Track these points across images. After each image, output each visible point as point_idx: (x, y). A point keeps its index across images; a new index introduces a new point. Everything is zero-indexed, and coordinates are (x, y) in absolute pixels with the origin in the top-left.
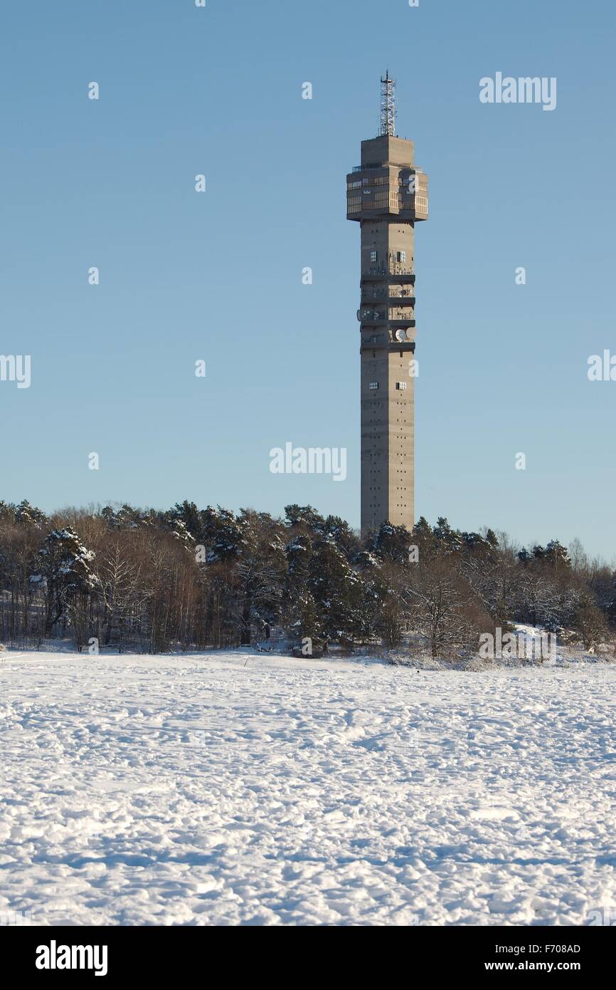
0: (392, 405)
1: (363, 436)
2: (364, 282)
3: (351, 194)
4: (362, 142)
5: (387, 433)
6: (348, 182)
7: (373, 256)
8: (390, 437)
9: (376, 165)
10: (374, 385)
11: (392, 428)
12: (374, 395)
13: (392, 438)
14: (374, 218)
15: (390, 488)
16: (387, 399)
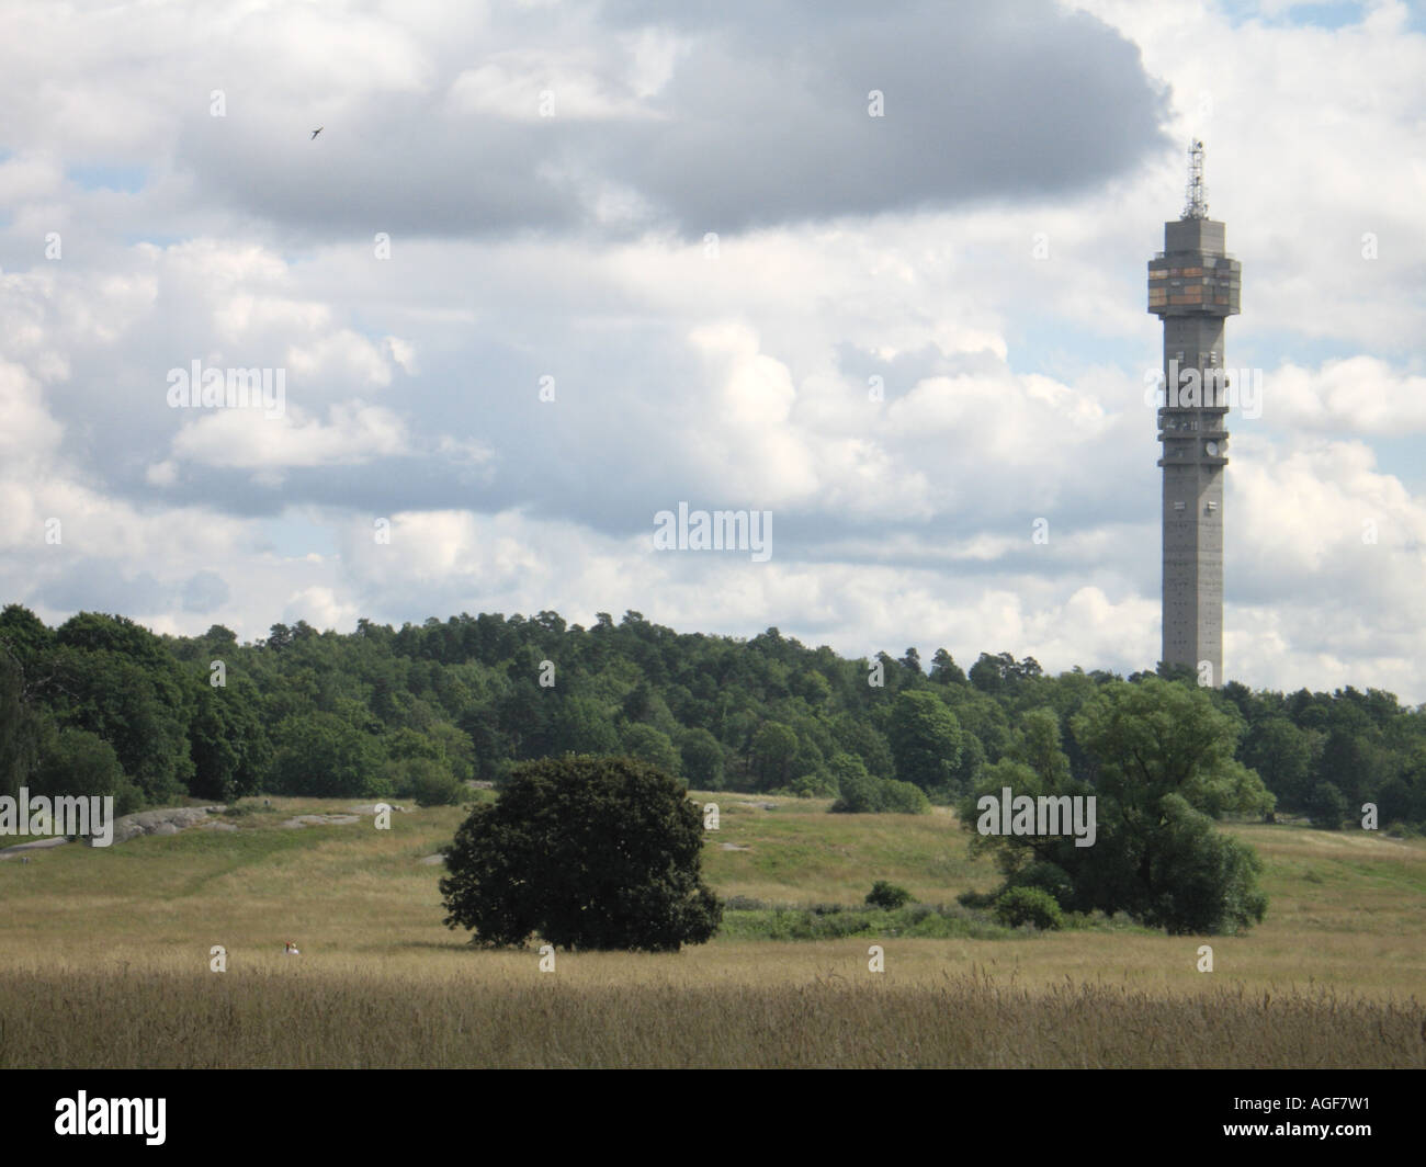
0: (1201, 528)
1: (1166, 562)
3: (1153, 284)
4: (1166, 224)
5: (1196, 561)
6: (1150, 269)
7: (1180, 356)
8: (1200, 566)
9: (1184, 253)
10: (1179, 505)
11: (1202, 556)
12: (1180, 516)
13: (1201, 567)
14: (1182, 314)
15: (1201, 622)
16: (1196, 523)
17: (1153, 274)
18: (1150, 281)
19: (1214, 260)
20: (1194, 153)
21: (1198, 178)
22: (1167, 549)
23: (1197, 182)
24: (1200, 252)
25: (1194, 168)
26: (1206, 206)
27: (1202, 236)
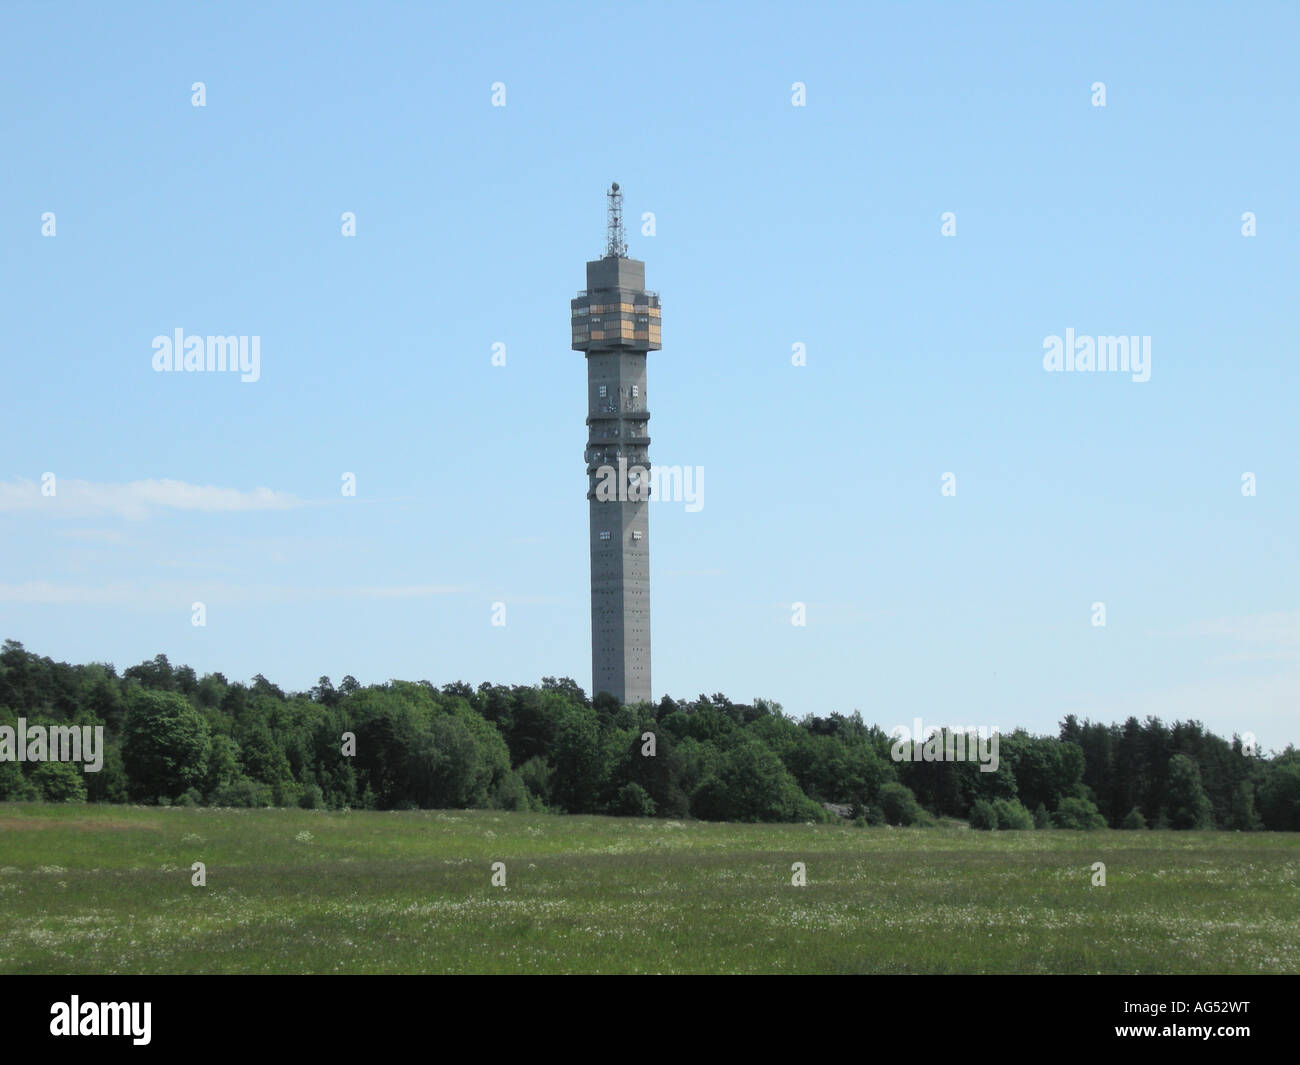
0: (626, 556)
1: (594, 591)
2: (592, 421)
3: (576, 321)
4: (588, 263)
5: (621, 589)
6: (573, 308)
7: (603, 390)
8: (625, 593)
9: (605, 290)
10: (605, 535)
11: (627, 583)
12: (606, 546)
13: (627, 594)
14: (604, 349)
15: (626, 649)
16: (621, 550)
17: (575, 312)
18: (573, 319)
19: (633, 296)
20: (614, 196)
21: (616, 219)
22: (595, 578)
23: (616, 223)
24: (618, 289)
25: (614, 210)
26: (626, 246)
27: (620, 274)
